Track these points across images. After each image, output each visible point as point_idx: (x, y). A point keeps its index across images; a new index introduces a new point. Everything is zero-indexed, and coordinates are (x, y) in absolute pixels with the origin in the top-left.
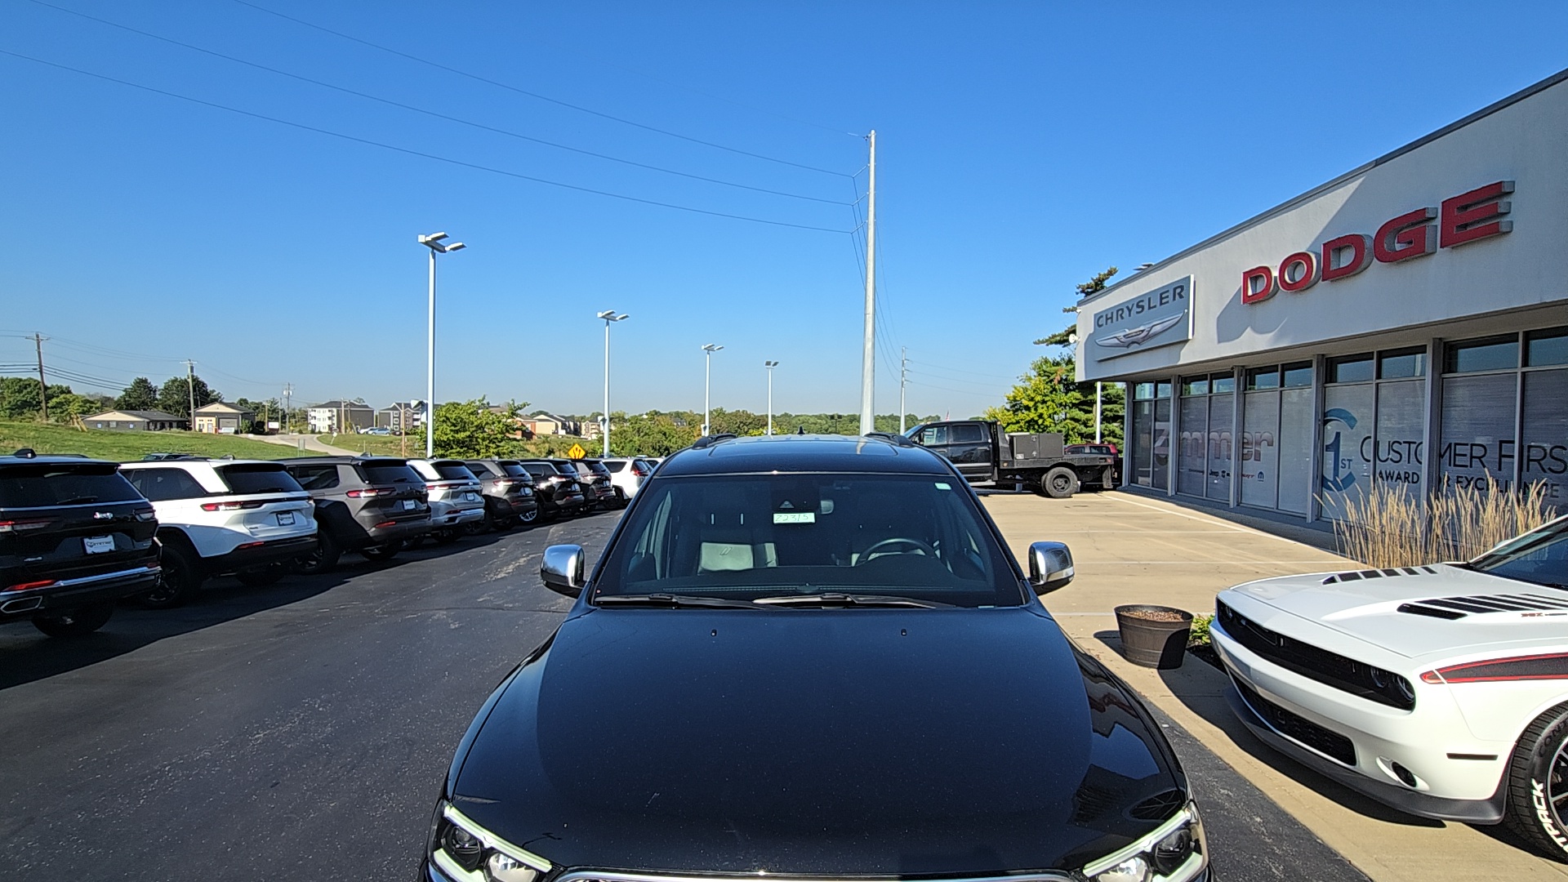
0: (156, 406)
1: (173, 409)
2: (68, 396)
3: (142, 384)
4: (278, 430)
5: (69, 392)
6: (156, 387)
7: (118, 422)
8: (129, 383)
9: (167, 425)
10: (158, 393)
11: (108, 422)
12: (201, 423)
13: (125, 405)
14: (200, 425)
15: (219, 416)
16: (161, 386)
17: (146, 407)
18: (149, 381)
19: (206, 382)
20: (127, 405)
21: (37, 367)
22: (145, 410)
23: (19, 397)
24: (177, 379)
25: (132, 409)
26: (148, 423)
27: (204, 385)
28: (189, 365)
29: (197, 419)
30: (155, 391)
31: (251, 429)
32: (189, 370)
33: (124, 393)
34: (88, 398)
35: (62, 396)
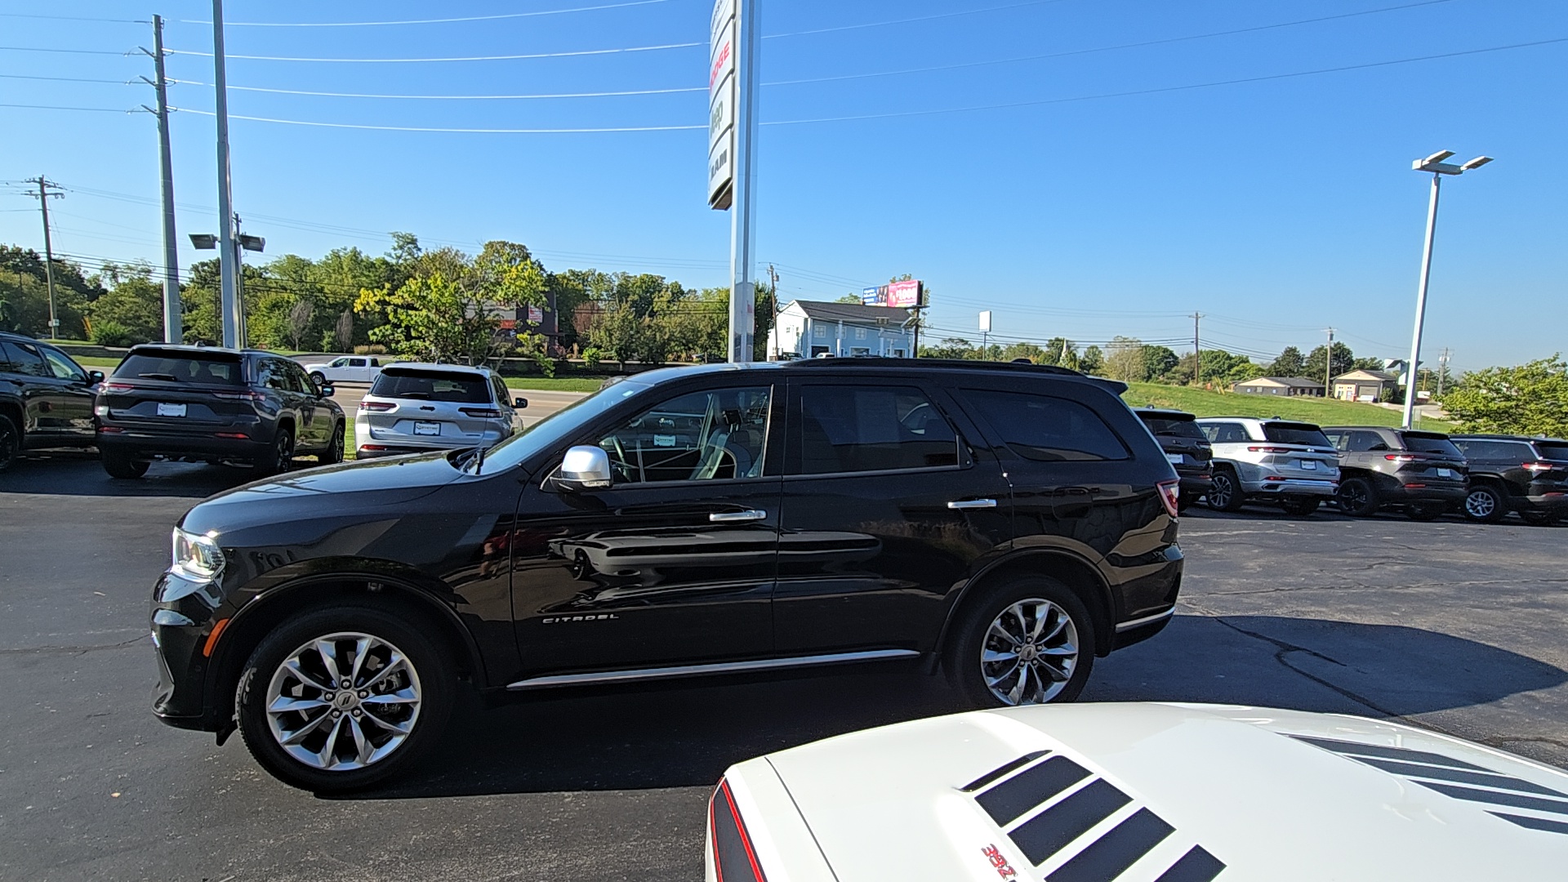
0: (1301, 374)
1: (1317, 376)
2: (1245, 365)
3: (1292, 353)
4: (1427, 400)
5: (1248, 361)
6: (1304, 355)
7: (1264, 388)
8: (1279, 352)
9: (1307, 391)
10: (1305, 360)
11: (1256, 387)
12: (1341, 390)
13: (1276, 372)
14: (1339, 392)
15: (1359, 384)
16: (1308, 355)
17: (1292, 374)
18: (1298, 350)
19: (1351, 350)
20: (1277, 372)
21: (1194, 340)
22: (1290, 376)
23: (1210, 366)
24: (1323, 347)
25: (1281, 376)
26: (1289, 389)
27: (1349, 352)
28: (1329, 333)
29: (1337, 386)
30: (1303, 359)
31: (1392, 398)
32: (1329, 337)
33: (1275, 361)
34: (1261, 367)
35: (1241, 365)
